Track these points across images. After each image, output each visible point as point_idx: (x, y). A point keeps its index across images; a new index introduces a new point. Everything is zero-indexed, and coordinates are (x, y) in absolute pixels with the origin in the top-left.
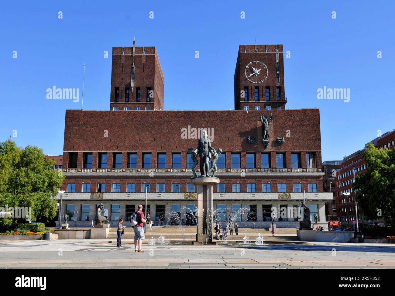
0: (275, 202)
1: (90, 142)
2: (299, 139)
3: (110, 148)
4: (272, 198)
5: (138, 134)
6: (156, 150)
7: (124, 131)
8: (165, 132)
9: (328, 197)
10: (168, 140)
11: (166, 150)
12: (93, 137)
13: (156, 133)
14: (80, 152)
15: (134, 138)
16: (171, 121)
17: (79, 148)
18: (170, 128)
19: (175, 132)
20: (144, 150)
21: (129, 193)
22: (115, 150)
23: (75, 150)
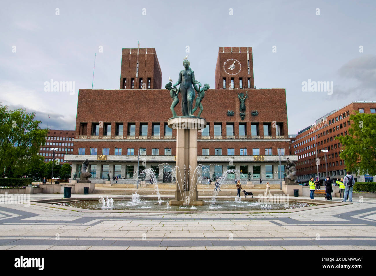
0: (251, 163)
1: (98, 115)
2: (269, 112)
3: (114, 120)
4: (249, 160)
5: (137, 108)
6: (151, 121)
7: (125, 106)
8: (159, 106)
9: (294, 159)
10: (162, 113)
11: (160, 121)
12: (100, 111)
13: (152, 108)
14: (89, 123)
15: (133, 111)
16: (164, 98)
17: (89, 120)
18: (163, 104)
19: (167, 107)
20: (141, 121)
21: (128, 156)
22: (118, 121)
23: (85, 121)
